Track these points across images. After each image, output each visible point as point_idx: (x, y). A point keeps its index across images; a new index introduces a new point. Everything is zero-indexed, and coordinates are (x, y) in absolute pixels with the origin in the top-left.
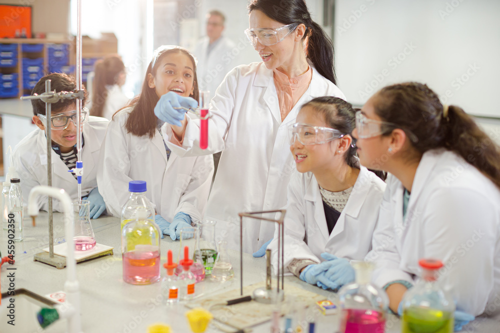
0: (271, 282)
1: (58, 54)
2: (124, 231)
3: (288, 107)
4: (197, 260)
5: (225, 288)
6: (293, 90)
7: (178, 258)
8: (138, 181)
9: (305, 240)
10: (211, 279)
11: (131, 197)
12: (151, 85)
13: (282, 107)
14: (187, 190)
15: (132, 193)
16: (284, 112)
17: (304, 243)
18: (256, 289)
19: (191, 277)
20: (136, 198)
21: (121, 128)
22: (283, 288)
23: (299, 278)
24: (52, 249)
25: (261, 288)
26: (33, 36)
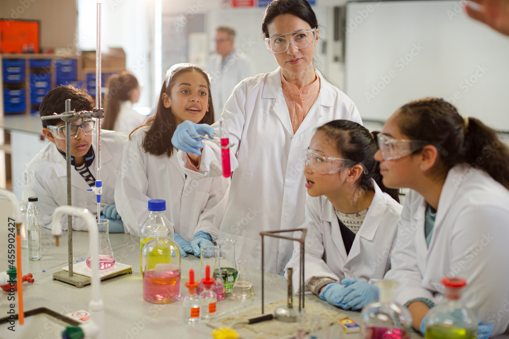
0: (292, 300)
1: (66, 70)
2: (145, 250)
3: (300, 118)
4: (217, 279)
5: (245, 307)
6: (303, 100)
7: (199, 277)
8: (157, 200)
9: (324, 258)
10: (231, 298)
11: (150, 216)
12: (166, 105)
13: (293, 118)
14: (205, 207)
15: (151, 212)
16: (296, 123)
17: (322, 261)
18: (277, 308)
19: (212, 296)
20: (156, 217)
21: (139, 147)
22: (303, 307)
23: (319, 297)
24: (71, 268)
25: (282, 307)
26: (40, 51)
